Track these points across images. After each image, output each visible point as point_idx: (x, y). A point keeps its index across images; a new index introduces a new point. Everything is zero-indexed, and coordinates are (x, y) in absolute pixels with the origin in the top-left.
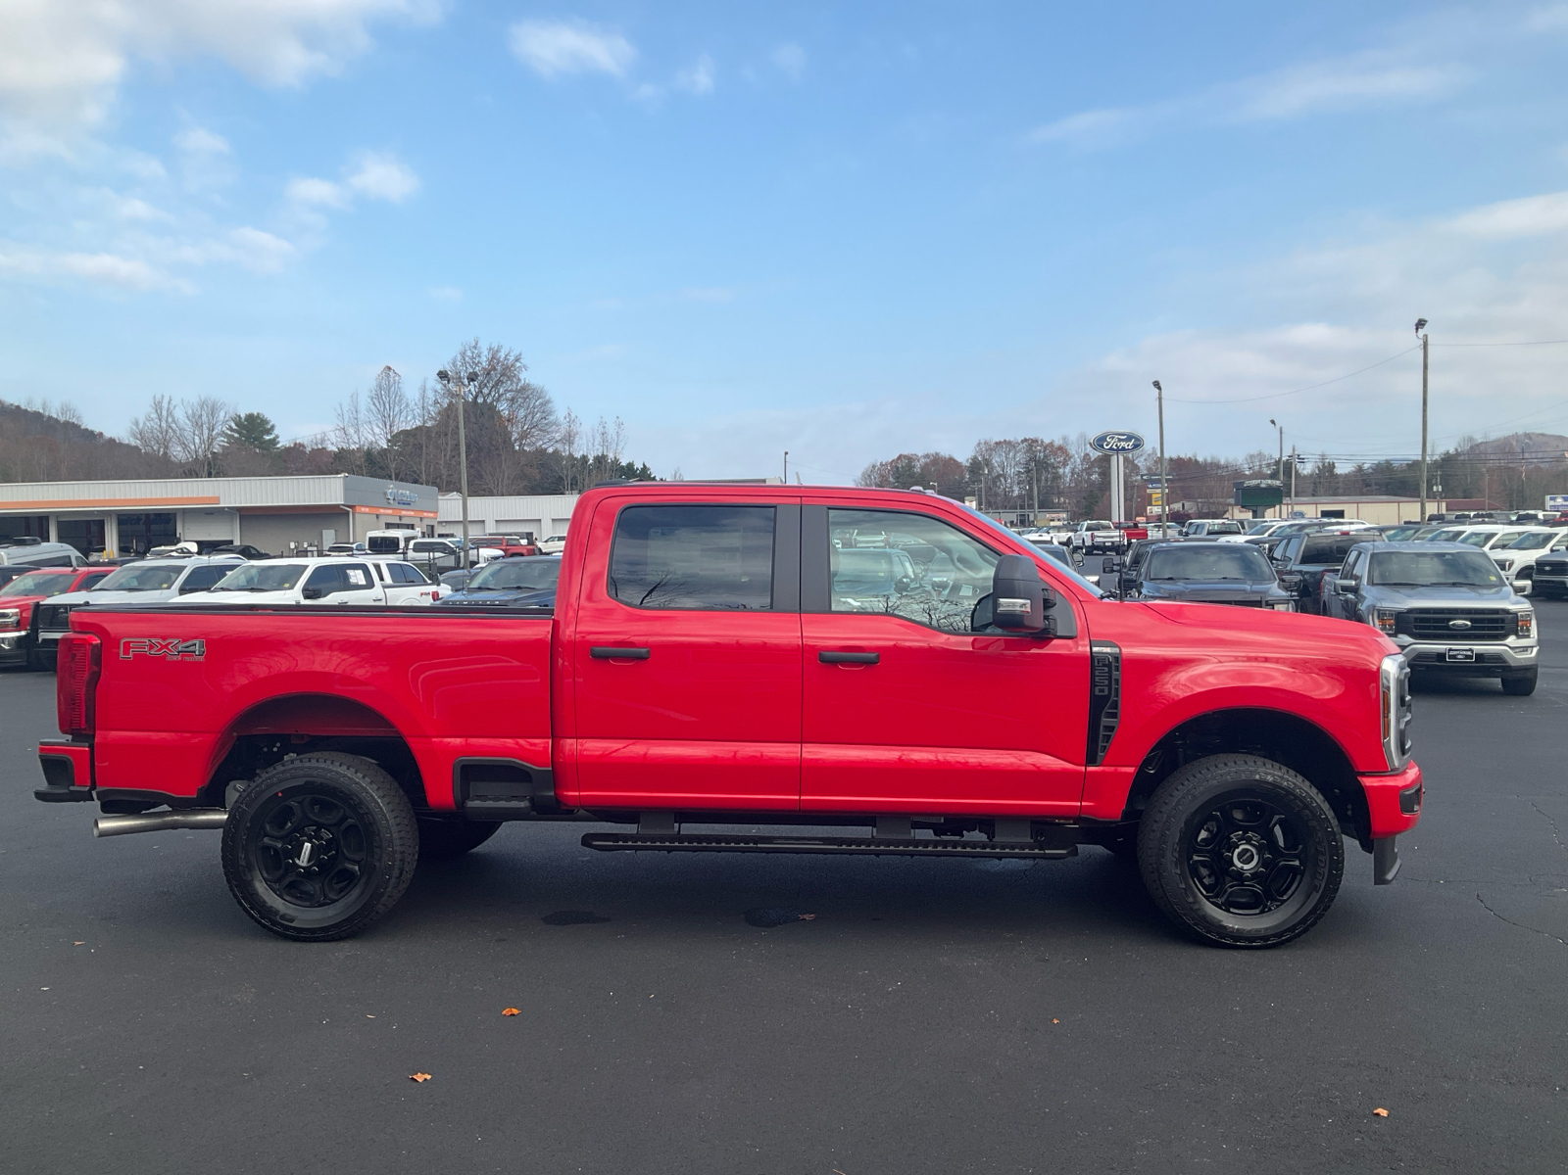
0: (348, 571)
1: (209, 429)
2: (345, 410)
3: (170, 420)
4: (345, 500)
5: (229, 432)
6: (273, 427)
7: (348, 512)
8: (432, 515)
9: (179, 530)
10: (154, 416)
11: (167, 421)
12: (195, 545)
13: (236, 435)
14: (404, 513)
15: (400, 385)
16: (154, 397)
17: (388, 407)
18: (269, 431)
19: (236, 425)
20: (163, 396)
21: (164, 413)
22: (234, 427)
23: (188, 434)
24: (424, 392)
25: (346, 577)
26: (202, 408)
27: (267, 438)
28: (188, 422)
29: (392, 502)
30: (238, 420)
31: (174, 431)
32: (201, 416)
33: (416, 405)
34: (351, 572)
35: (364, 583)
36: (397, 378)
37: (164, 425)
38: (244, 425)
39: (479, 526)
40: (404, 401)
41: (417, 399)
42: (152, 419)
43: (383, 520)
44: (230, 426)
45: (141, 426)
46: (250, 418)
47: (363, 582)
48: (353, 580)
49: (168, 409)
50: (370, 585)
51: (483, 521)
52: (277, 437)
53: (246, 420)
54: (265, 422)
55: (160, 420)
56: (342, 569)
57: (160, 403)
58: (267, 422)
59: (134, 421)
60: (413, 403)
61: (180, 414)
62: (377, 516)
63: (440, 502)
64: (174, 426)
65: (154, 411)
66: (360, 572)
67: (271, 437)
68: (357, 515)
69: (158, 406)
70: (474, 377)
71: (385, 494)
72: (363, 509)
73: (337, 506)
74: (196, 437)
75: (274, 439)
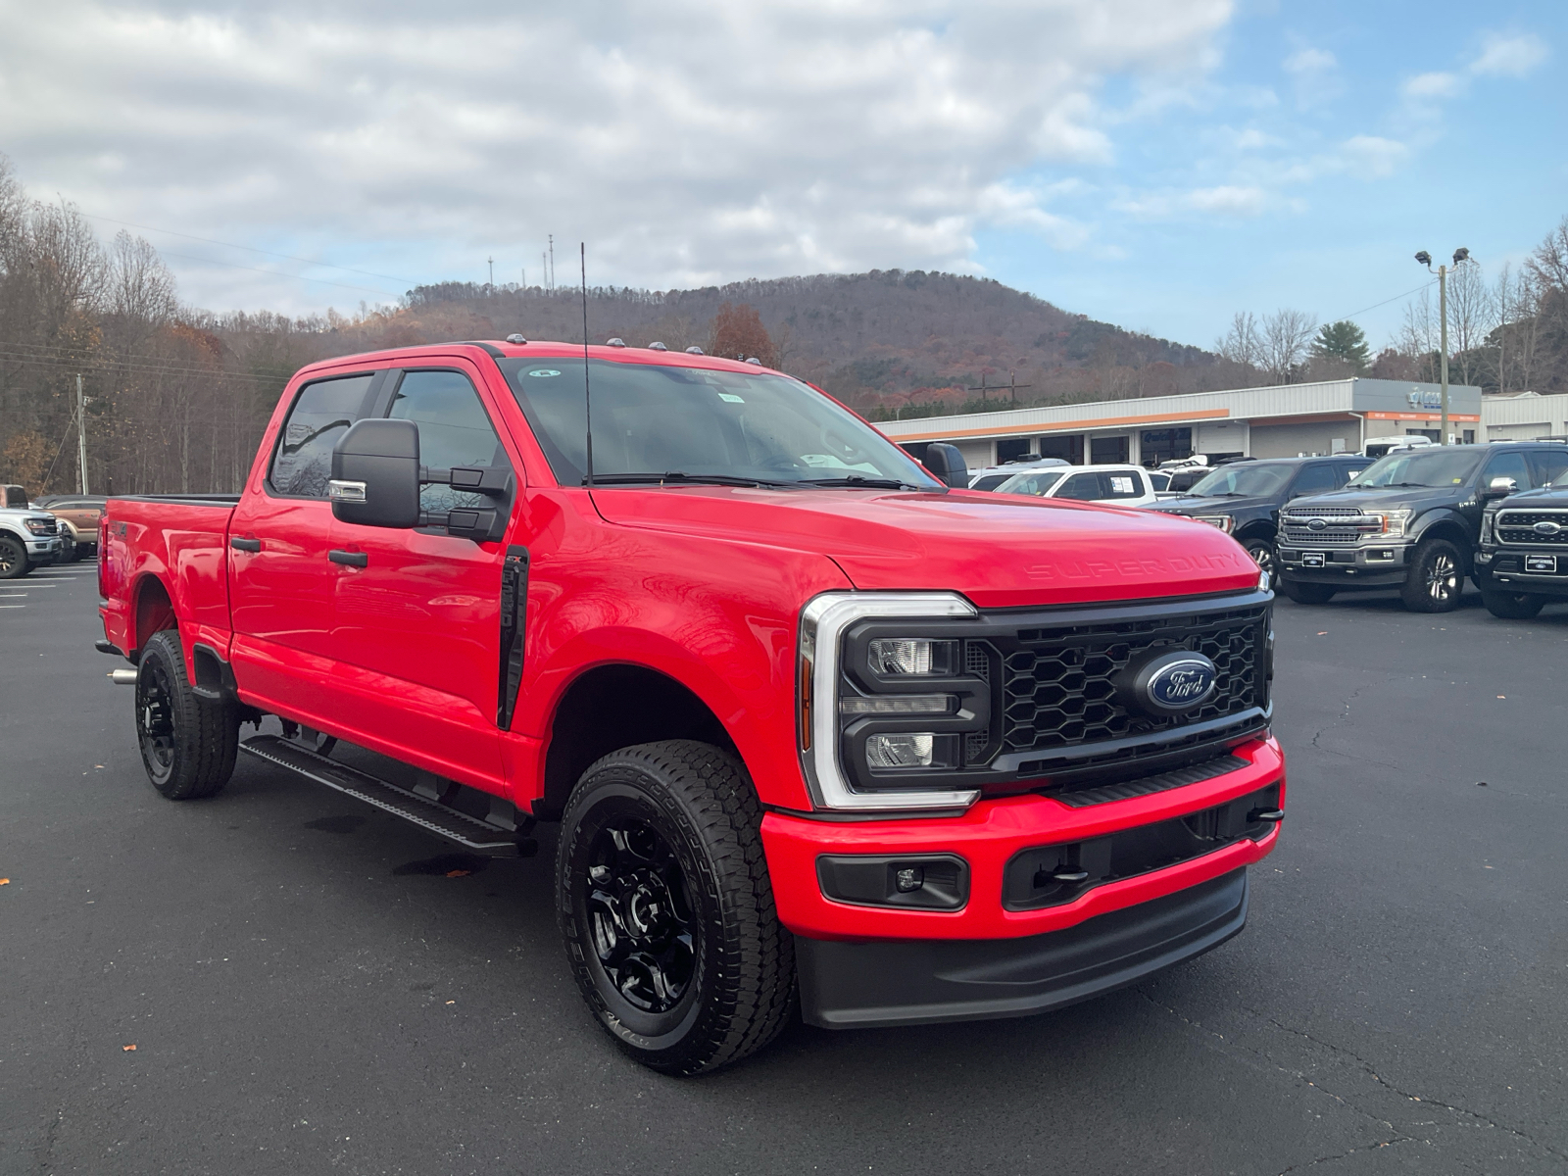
0: (1112, 479)
1: (1288, 342)
2: (1414, 307)
3: (1250, 336)
4: (1354, 407)
5: (1316, 343)
6: (1362, 335)
7: (1359, 419)
8: (1472, 419)
9: (1194, 444)
10: (1236, 334)
11: (1247, 337)
12: (1205, 458)
13: (1324, 346)
14: (1431, 417)
15: (1479, 275)
16: (1236, 316)
17: (1462, 300)
18: (1357, 340)
19: (1324, 335)
20: (1244, 314)
21: (1245, 330)
22: (1323, 338)
23: (1268, 349)
24: (1505, 279)
25: (1110, 485)
26: (1282, 321)
27: (1356, 346)
28: (1267, 336)
29: (1416, 406)
30: (1326, 331)
31: (1254, 348)
32: (1281, 329)
33: (1495, 294)
34: (1116, 480)
35: (1132, 491)
36: (1475, 267)
37: (1244, 342)
38: (1333, 335)
39: (1547, 428)
40: (1483, 292)
41: (1495, 288)
42: (1234, 337)
43: (1404, 426)
44: (1318, 338)
45: (1224, 344)
46: (1340, 327)
47: (1130, 489)
48: (1117, 488)
49: (1249, 325)
50: (1139, 491)
51: (1549, 424)
52: (1366, 344)
53: (1335, 330)
54: (1353, 330)
55: (1241, 337)
56: (1105, 478)
57: (1241, 320)
58: (1356, 330)
59: (1218, 340)
60: (1492, 293)
61: (1260, 330)
62: (1396, 423)
63: (1483, 405)
64: (1254, 342)
65: (1235, 329)
66: (1129, 479)
67: (1360, 345)
68: (1369, 422)
69: (1239, 323)
70: (1462, 255)
71: (1408, 397)
72: (1377, 415)
73: (1345, 414)
74: (1276, 352)
75: (1363, 347)
